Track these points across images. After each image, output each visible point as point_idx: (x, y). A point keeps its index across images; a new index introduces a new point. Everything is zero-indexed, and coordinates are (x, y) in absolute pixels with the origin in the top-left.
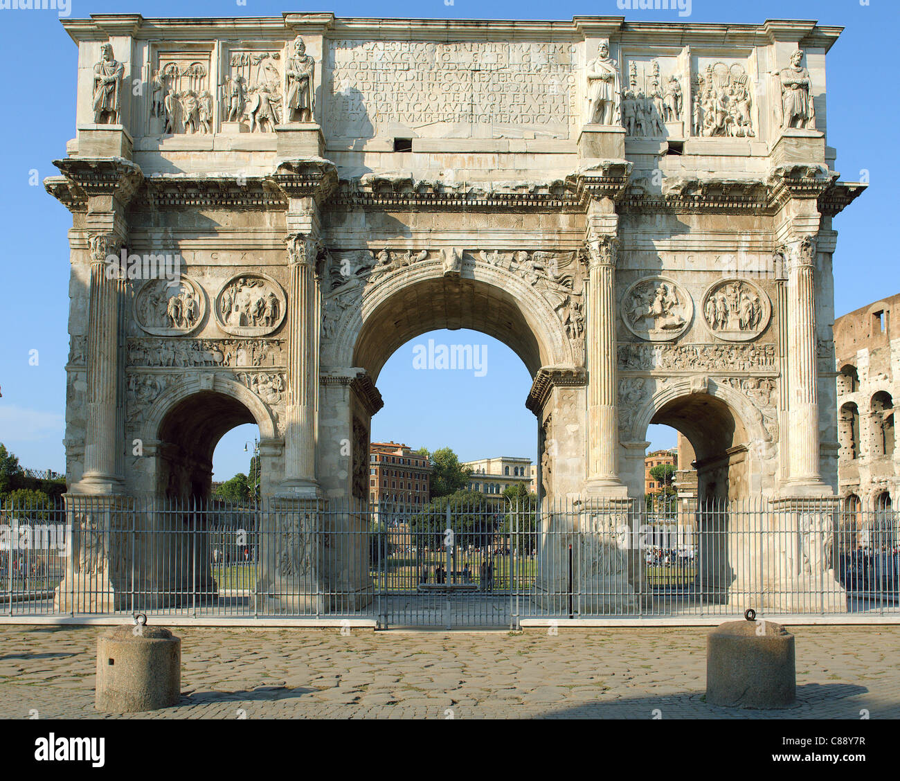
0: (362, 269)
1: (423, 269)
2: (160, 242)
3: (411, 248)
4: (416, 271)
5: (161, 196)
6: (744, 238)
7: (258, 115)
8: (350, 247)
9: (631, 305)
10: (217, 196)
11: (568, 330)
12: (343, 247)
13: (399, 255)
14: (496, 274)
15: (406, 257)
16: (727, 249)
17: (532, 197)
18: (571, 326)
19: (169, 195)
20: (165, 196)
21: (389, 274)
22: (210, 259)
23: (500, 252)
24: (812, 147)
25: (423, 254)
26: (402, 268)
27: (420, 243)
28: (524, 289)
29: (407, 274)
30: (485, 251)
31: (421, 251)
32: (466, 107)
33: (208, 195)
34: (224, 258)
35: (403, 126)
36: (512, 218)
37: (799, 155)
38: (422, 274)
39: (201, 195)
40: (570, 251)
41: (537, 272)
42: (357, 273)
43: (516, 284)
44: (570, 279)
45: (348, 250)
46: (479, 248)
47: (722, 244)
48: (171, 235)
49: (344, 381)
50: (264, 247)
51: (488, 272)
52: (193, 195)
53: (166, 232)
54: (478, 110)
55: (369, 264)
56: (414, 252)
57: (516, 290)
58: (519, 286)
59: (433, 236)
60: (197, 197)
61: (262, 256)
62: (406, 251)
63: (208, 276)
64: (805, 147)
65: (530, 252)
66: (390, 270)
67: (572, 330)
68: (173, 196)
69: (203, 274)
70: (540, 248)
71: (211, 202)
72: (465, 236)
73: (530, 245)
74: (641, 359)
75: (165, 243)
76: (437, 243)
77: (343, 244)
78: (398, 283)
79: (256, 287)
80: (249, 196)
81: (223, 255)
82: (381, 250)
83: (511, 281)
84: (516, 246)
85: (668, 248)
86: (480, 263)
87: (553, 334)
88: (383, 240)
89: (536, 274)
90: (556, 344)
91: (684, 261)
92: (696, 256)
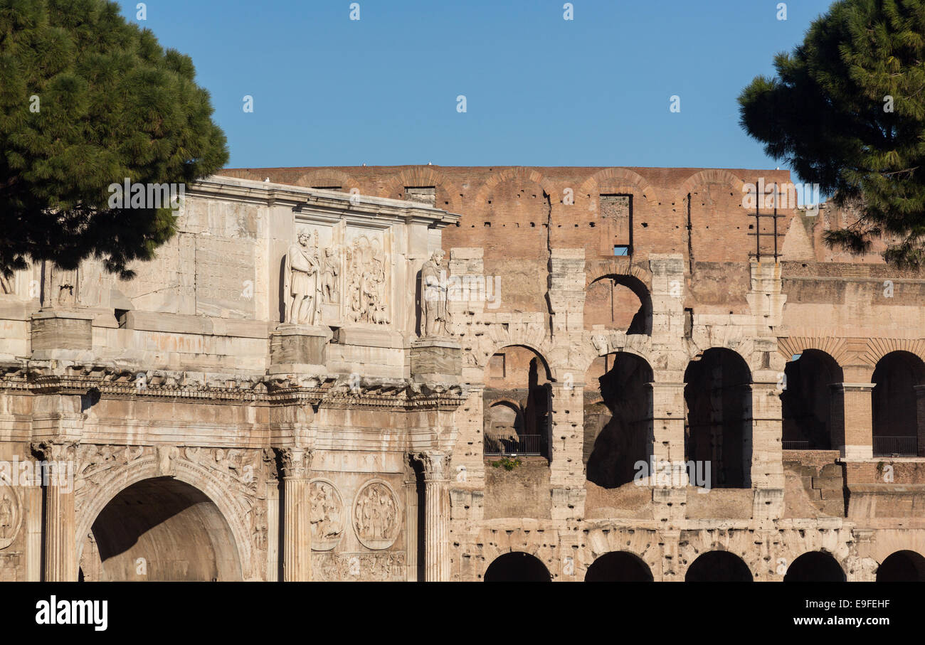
1: (140, 468)
3: (131, 443)
4: (134, 471)
6: (385, 437)
11: (256, 539)
13: (120, 451)
14: (199, 475)
15: (127, 453)
16: (372, 449)
17: (235, 390)
23: (202, 448)
24: (454, 358)
25: (140, 451)
26: (123, 467)
27: (138, 437)
28: (221, 492)
29: (126, 474)
30: (190, 447)
31: (139, 446)
32: (174, 277)
36: (211, 408)
37: (445, 365)
38: (138, 474)
40: (256, 449)
41: (232, 473)
42: (84, 472)
43: (214, 486)
44: (256, 480)
46: (186, 444)
47: (369, 444)
51: (192, 472)
55: (94, 461)
56: (134, 447)
57: (214, 493)
58: (217, 489)
59: (150, 430)
62: (127, 446)
64: (449, 359)
65: (226, 450)
66: (113, 468)
67: (258, 540)
70: (234, 445)
72: (176, 431)
73: (226, 441)
76: (153, 438)
78: (119, 485)
83: (211, 483)
84: (215, 442)
85: (329, 448)
86: (186, 462)
87: (242, 544)
88: (109, 434)
89: (231, 477)
90: (245, 556)
91: (340, 461)
92: (350, 456)
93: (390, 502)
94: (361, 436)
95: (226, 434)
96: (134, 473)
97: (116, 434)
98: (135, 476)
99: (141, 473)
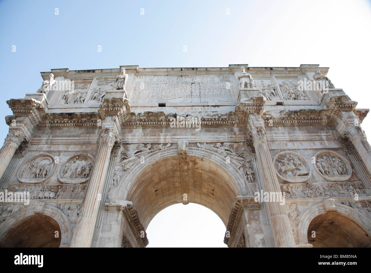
0: (138, 152)
1: (168, 151)
2: (44, 141)
3: (163, 142)
4: (165, 152)
5: (52, 122)
6: (323, 134)
7: (104, 98)
8: (133, 142)
9: (278, 166)
10: (76, 121)
11: (247, 178)
12: (130, 142)
13: (157, 145)
14: (206, 153)
15: (160, 146)
16: (317, 139)
17: (220, 119)
18: (248, 176)
19: (56, 122)
20: (54, 122)
21: (151, 154)
22: (66, 148)
23: (207, 143)
26: (158, 151)
27: (167, 140)
28: (220, 159)
29: (160, 154)
30: (199, 143)
31: (168, 144)
32: (189, 93)
33: (73, 121)
34: (72, 148)
35: (163, 99)
38: (167, 154)
39: (69, 122)
40: (241, 142)
41: (226, 151)
42: (135, 154)
43: (216, 157)
44: (244, 154)
45: (132, 144)
46: (197, 142)
47: (314, 137)
48: (51, 138)
49: (118, 208)
50: (92, 143)
51: (202, 152)
52: (66, 122)
53: (49, 137)
54: (194, 94)
55: (141, 149)
56: (165, 144)
57: (216, 160)
58: (218, 158)
59: (174, 137)
60: (68, 122)
61: (90, 147)
62: (160, 144)
63: (62, 156)
65: (222, 143)
66: (151, 152)
67: (249, 178)
68: (57, 122)
69: (60, 155)
70: (227, 141)
71: (74, 125)
72: (190, 137)
73: (222, 140)
74: (291, 193)
75: (47, 141)
76: (176, 140)
77: (130, 141)
78: (155, 158)
79: (83, 161)
80: (90, 121)
81: (72, 146)
82: (148, 143)
83: (213, 156)
84: (214, 140)
85: (289, 140)
86: (198, 148)
87: (239, 181)
88: (150, 139)
89: (226, 153)
90: (242, 186)
91: (298, 145)
92: (303, 142)
93: (340, 160)
94: (307, 134)
95: (220, 136)
96: (165, 153)
97: (154, 139)
98: (166, 154)
99: (169, 153)
